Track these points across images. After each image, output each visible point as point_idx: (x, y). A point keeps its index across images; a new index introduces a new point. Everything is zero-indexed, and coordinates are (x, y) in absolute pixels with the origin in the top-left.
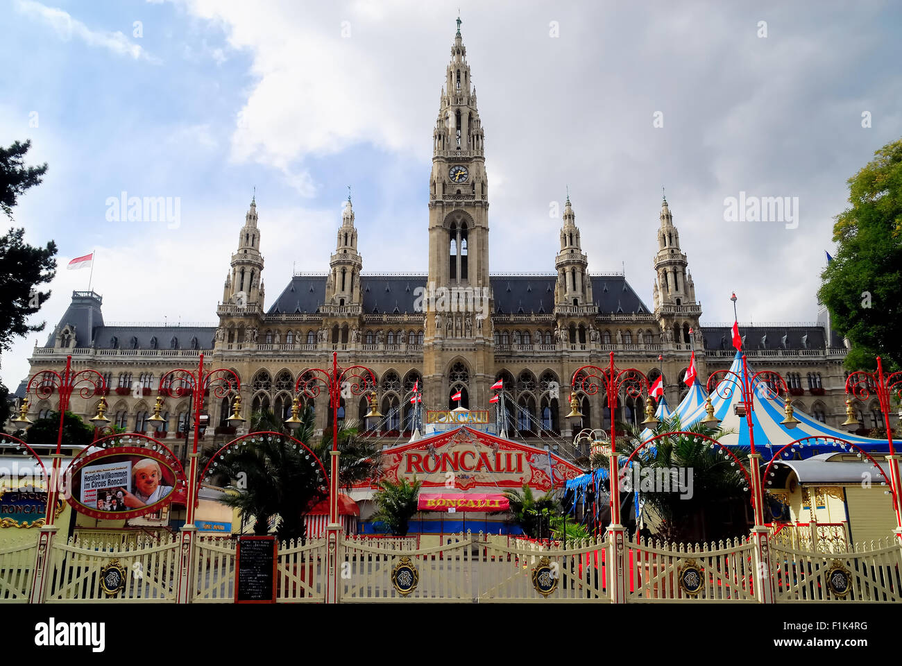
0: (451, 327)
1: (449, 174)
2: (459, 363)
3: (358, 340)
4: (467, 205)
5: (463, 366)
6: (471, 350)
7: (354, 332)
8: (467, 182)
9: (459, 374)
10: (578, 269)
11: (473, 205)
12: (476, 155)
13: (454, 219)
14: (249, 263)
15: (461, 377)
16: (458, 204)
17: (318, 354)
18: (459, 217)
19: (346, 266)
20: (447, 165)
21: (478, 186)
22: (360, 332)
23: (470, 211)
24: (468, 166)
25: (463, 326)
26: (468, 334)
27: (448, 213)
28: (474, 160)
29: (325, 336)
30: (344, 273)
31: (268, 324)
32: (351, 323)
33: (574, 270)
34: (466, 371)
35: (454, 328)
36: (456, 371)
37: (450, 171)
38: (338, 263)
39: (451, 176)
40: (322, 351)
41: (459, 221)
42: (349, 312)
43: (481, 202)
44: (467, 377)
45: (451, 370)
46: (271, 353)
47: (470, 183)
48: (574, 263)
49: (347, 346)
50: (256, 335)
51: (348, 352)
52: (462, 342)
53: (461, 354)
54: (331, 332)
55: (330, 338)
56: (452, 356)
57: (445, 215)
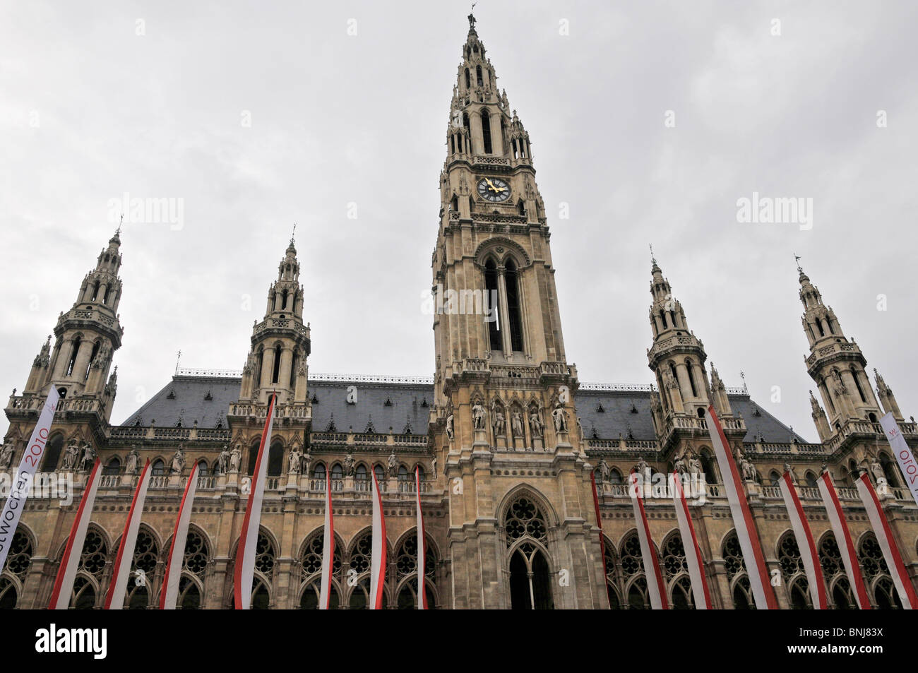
0: (502, 430)
1: (478, 189)
2: (523, 501)
3: (302, 470)
4: (514, 231)
5: (532, 507)
6: (546, 474)
7: (295, 454)
8: (510, 201)
9: (525, 523)
10: (696, 361)
11: (526, 232)
12: (520, 163)
13: (491, 253)
14: (93, 326)
15: (530, 529)
16: (498, 229)
17: (217, 496)
18: (500, 251)
19: (283, 340)
20: (473, 176)
21: (529, 206)
22: (307, 456)
23: (520, 240)
24: (509, 180)
25: (527, 429)
26: (538, 443)
27: (482, 241)
28: (520, 170)
29: (234, 460)
30: (278, 352)
31: (117, 446)
32: (288, 436)
33: (688, 362)
34: (540, 516)
35: (509, 431)
36: (520, 516)
37: (478, 185)
38: (268, 333)
39: (481, 192)
40: (228, 489)
41: (501, 256)
42: (287, 415)
43: (538, 227)
44: (543, 529)
45: (509, 516)
46: (115, 493)
47: (515, 202)
48: (687, 351)
49: (280, 481)
50: (87, 457)
51: (280, 493)
52: (528, 458)
53: (528, 481)
54: (247, 454)
55: (245, 465)
56: (509, 484)
57: (477, 244)
